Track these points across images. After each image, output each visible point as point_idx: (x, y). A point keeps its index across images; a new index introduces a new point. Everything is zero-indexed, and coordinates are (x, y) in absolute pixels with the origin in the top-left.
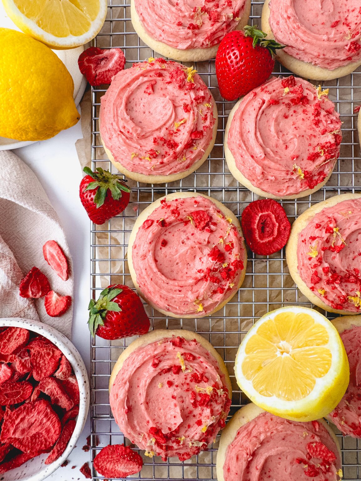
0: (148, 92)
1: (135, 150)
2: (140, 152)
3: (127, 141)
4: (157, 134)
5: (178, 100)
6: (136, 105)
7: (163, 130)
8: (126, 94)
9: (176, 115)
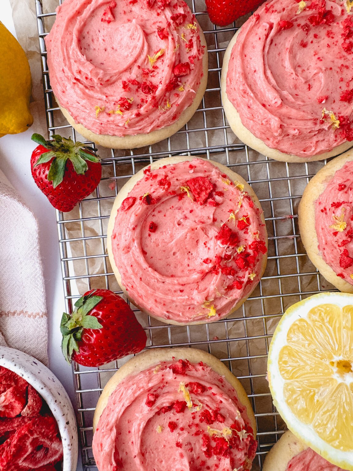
0: (107, 19)
1: (100, 103)
2: (108, 105)
3: (87, 91)
4: (126, 77)
5: (149, 24)
6: (93, 40)
7: (135, 70)
8: (77, 25)
9: (149, 47)
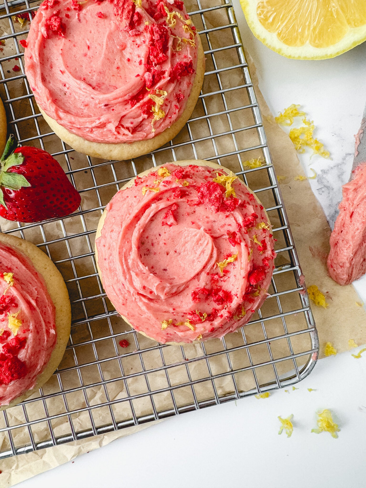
0: (169, 223)
1: (166, 315)
2: (176, 317)
3: (152, 304)
5: (216, 226)
6: (153, 244)
7: (203, 276)
8: (135, 234)
